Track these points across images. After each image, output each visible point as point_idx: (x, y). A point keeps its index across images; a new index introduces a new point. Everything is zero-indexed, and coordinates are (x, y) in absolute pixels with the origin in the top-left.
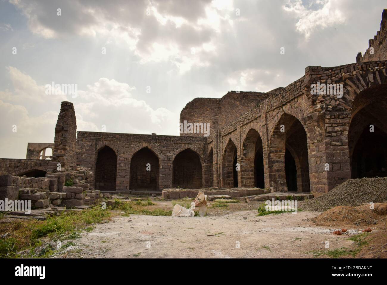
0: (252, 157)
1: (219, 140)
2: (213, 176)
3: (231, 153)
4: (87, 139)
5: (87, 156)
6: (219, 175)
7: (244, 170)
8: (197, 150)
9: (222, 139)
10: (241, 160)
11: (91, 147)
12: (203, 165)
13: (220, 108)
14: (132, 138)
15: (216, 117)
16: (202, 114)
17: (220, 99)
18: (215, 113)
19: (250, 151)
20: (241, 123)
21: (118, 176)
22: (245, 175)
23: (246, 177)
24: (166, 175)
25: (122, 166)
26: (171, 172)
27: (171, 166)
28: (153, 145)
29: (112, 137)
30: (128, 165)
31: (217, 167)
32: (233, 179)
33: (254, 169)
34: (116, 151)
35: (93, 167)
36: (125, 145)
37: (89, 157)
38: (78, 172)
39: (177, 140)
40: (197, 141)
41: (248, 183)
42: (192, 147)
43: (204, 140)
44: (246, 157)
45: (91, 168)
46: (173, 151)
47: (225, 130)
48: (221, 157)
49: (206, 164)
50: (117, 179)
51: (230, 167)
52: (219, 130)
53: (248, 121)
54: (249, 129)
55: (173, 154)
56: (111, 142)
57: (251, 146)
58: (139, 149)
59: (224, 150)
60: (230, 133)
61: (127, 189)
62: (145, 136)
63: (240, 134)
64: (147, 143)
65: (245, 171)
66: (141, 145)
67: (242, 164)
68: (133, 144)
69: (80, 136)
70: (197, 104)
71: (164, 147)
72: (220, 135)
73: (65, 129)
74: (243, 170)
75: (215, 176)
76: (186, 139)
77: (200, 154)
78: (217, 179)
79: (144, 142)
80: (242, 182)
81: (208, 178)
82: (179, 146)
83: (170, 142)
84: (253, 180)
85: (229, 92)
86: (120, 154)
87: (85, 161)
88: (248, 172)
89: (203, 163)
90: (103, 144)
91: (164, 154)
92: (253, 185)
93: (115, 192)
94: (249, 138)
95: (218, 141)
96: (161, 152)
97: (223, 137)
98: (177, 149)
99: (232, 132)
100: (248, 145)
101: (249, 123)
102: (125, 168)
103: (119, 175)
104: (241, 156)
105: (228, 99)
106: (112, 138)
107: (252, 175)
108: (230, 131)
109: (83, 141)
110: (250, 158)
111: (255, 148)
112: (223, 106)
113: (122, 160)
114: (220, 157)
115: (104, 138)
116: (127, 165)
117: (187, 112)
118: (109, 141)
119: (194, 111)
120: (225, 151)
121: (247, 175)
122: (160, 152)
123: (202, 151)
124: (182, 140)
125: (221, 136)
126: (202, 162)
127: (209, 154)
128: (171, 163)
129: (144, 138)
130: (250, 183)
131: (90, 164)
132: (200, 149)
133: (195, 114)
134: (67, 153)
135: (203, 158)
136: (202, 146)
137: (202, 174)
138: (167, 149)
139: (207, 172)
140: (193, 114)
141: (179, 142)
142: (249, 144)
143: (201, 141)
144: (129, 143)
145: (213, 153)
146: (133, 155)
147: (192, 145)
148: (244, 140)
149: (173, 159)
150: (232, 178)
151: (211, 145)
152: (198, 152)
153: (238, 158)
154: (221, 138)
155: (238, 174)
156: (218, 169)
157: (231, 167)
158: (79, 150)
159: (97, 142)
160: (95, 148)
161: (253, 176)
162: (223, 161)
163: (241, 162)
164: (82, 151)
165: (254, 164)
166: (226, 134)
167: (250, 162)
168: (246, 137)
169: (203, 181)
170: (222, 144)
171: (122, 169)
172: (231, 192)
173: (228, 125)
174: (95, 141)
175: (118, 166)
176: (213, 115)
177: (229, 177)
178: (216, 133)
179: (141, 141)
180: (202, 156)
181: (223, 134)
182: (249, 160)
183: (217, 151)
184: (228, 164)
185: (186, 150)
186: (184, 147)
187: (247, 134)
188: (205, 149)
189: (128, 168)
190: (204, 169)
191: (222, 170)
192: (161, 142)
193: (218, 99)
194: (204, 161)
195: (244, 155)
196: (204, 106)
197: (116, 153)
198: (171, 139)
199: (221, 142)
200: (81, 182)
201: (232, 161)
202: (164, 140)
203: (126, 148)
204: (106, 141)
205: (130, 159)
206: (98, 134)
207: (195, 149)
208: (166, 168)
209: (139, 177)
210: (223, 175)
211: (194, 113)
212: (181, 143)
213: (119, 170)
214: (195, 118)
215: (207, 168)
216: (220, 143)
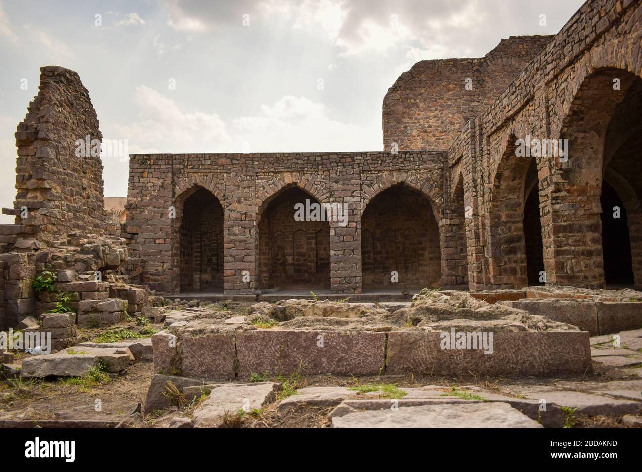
0: (592, 183)
1: (477, 149)
2: (466, 251)
3: (517, 182)
4: (153, 170)
5: (154, 212)
6: (484, 247)
7: (565, 227)
8: (424, 184)
9: (489, 144)
10: (555, 195)
11: (162, 189)
12: (440, 223)
13: (481, 83)
14: (256, 163)
15: (473, 104)
16: (436, 101)
17: (480, 59)
18: (470, 96)
19: (584, 161)
20: (550, 66)
21: (227, 258)
22: (570, 241)
23: (573, 248)
24: (344, 250)
25: (237, 232)
26: (359, 243)
27: (356, 228)
28: (310, 178)
29: (211, 164)
30: (250, 231)
31: (476, 225)
32: (524, 256)
33: (600, 222)
34: (220, 197)
35: (168, 238)
36: (241, 181)
37: (160, 215)
38: (79, 249)
39: (369, 162)
40: (423, 161)
41: (581, 271)
42: (410, 178)
43: (440, 158)
44: (572, 183)
45: (165, 239)
46: (361, 189)
47: (496, 114)
48: (487, 197)
49: (449, 222)
50: (225, 264)
51: (513, 222)
52: (477, 121)
53: (577, 49)
54: (584, 74)
55: (361, 199)
56: (207, 176)
57: (587, 141)
58: (277, 191)
59: (494, 174)
60: (511, 119)
61: (249, 288)
62: (290, 158)
63: (547, 108)
64: (294, 174)
65: (569, 229)
66: (280, 179)
67: (557, 207)
68: (262, 179)
69: (136, 166)
70: (423, 77)
71: (337, 182)
72: (481, 134)
73: (41, 135)
74: (560, 226)
75: (471, 249)
76: (393, 159)
77: (431, 194)
78: (477, 259)
79: (287, 172)
80: (560, 266)
81: (456, 256)
82: (375, 176)
83: (353, 168)
84: (600, 259)
85: (503, 40)
86: (230, 205)
87: (149, 225)
88: (580, 234)
89: (441, 219)
90: (190, 181)
91: (337, 200)
92: (600, 276)
93: (222, 295)
94: (582, 112)
95: (475, 152)
96: (331, 195)
97: (489, 137)
98: (370, 185)
99: (516, 113)
100: (579, 141)
101: (582, 53)
102: (242, 238)
103: (231, 256)
104: (555, 179)
105: (501, 58)
106: (210, 167)
107: (594, 241)
108: (511, 112)
109: (143, 177)
110: (587, 183)
111: (601, 149)
112: (489, 76)
113: (236, 219)
114: (483, 196)
115: (190, 167)
116: (247, 230)
117: (398, 97)
118: (203, 174)
119: (417, 93)
120: (499, 177)
121: (577, 243)
122: (328, 195)
123: (436, 186)
124: (382, 161)
125: (485, 136)
126: (438, 215)
127: (455, 193)
128: (356, 222)
129: (286, 162)
130: (590, 269)
131: (161, 230)
132: (431, 182)
133: (418, 101)
134: (50, 201)
135: (440, 205)
136: (435, 176)
137: (439, 247)
138: (346, 187)
139: (452, 241)
140: (413, 101)
141: (375, 168)
142: (581, 135)
143: (433, 161)
144: (251, 176)
145: (465, 186)
146: (261, 204)
147: (410, 173)
148: (563, 122)
149: (362, 211)
150: (521, 255)
151: (459, 169)
152: (426, 191)
153: (543, 189)
154: (485, 142)
155: (544, 241)
156: (478, 229)
157: (518, 222)
158: (135, 200)
159: (175, 178)
160: (171, 193)
161: (600, 247)
162: (494, 206)
163: (553, 199)
164: (142, 201)
165: (600, 205)
166: (499, 124)
167: (585, 199)
168: (571, 109)
169: (444, 263)
170: (489, 158)
171: (236, 241)
172: (532, 331)
173: (504, 95)
174: (170, 175)
175: (226, 232)
176: (465, 100)
177: (512, 251)
178: (470, 130)
179: (280, 169)
180: (437, 201)
181: (489, 128)
182: (582, 192)
183: (474, 181)
184: (507, 216)
185: (393, 187)
186: (388, 179)
187: (576, 98)
188: (443, 182)
189: (251, 236)
190: (442, 234)
191: (490, 233)
192: (329, 171)
193: (476, 61)
194: (443, 214)
195: (562, 175)
196: (441, 80)
197: (222, 202)
198: (353, 161)
199: (486, 152)
200: (82, 276)
201: (519, 205)
202: (337, 164)
203: (244, 188)
204: (195, 175)
205: (254, 215)
206: (178, 157)
207: (416, 183)
208: (344, 233)
209: (290, 259)
210: (493, 245)
211: (415, 100)
212: (379, 168)
213: (229, 243)
214: (419, 110)
215: (452, 231)
216: (482, 156)
